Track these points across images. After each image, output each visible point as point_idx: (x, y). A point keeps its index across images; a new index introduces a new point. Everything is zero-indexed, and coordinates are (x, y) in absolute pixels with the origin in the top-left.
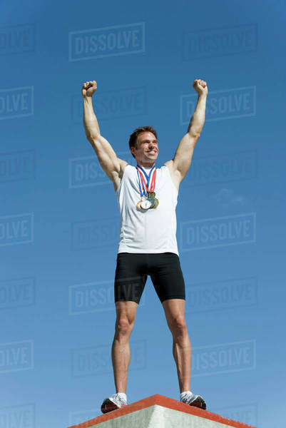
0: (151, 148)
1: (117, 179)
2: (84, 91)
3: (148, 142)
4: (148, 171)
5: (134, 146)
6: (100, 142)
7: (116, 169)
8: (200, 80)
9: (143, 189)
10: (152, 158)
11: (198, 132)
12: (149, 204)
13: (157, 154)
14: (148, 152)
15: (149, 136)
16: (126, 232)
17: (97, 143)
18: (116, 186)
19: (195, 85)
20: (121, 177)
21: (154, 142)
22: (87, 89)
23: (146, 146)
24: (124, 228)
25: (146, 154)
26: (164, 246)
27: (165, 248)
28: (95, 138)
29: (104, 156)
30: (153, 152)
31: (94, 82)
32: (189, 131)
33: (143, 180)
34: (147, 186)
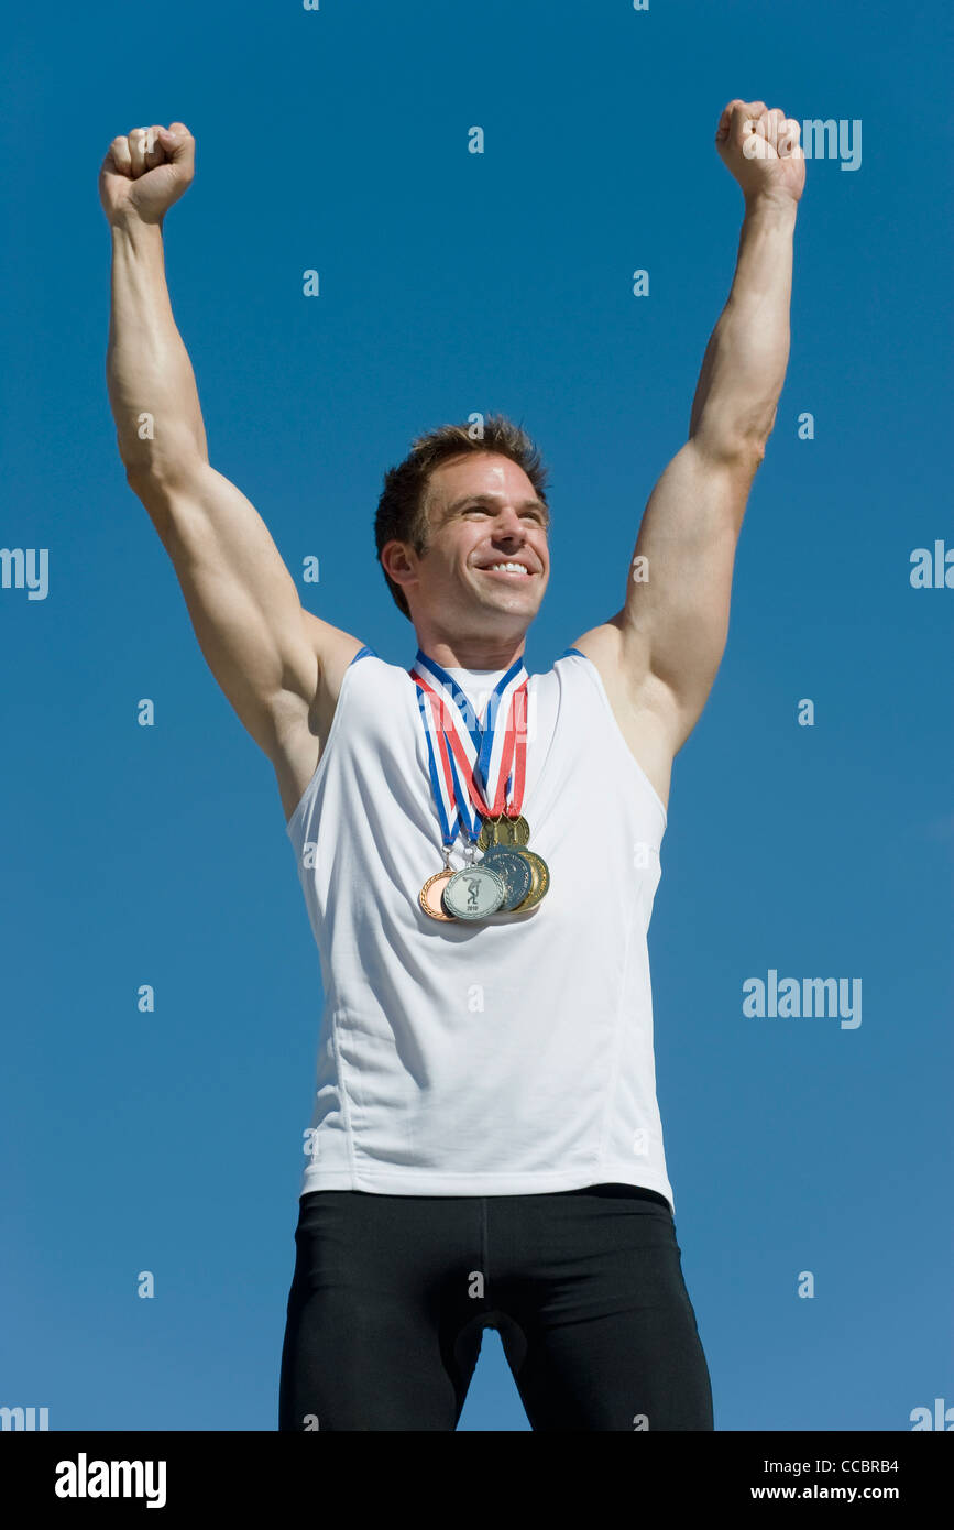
0: (506, 544)
1: (299, 739)
2: (120, 186)
3: (487, 507)
4: (478, 686)
5: (403, 536)
6: (210, 509)
7: (290, 679)
8: (757, 107)
9: (457, 797)
10: (513, 602)
11: (749, 433)
12: (493, 891)
13: (540, 585)
14: (485, 566)
15: (498, 478)
16: (356, 1062)
17: (187, 512)
18: (289, 785)
19: (729, 132)
20: (321, 723)
21: (525, 512)
22: (133, 174)
23: (476, 532)
24: (343, 1040)
25: (474, 577)
26: (582, 1148)
27: (590, 1159)
28: (175, 480)
29: (228, 595)
30: (513, 570)
31: (179, 134)
32: (695, 427)
33: (449, 741)
34: (479, 780)
